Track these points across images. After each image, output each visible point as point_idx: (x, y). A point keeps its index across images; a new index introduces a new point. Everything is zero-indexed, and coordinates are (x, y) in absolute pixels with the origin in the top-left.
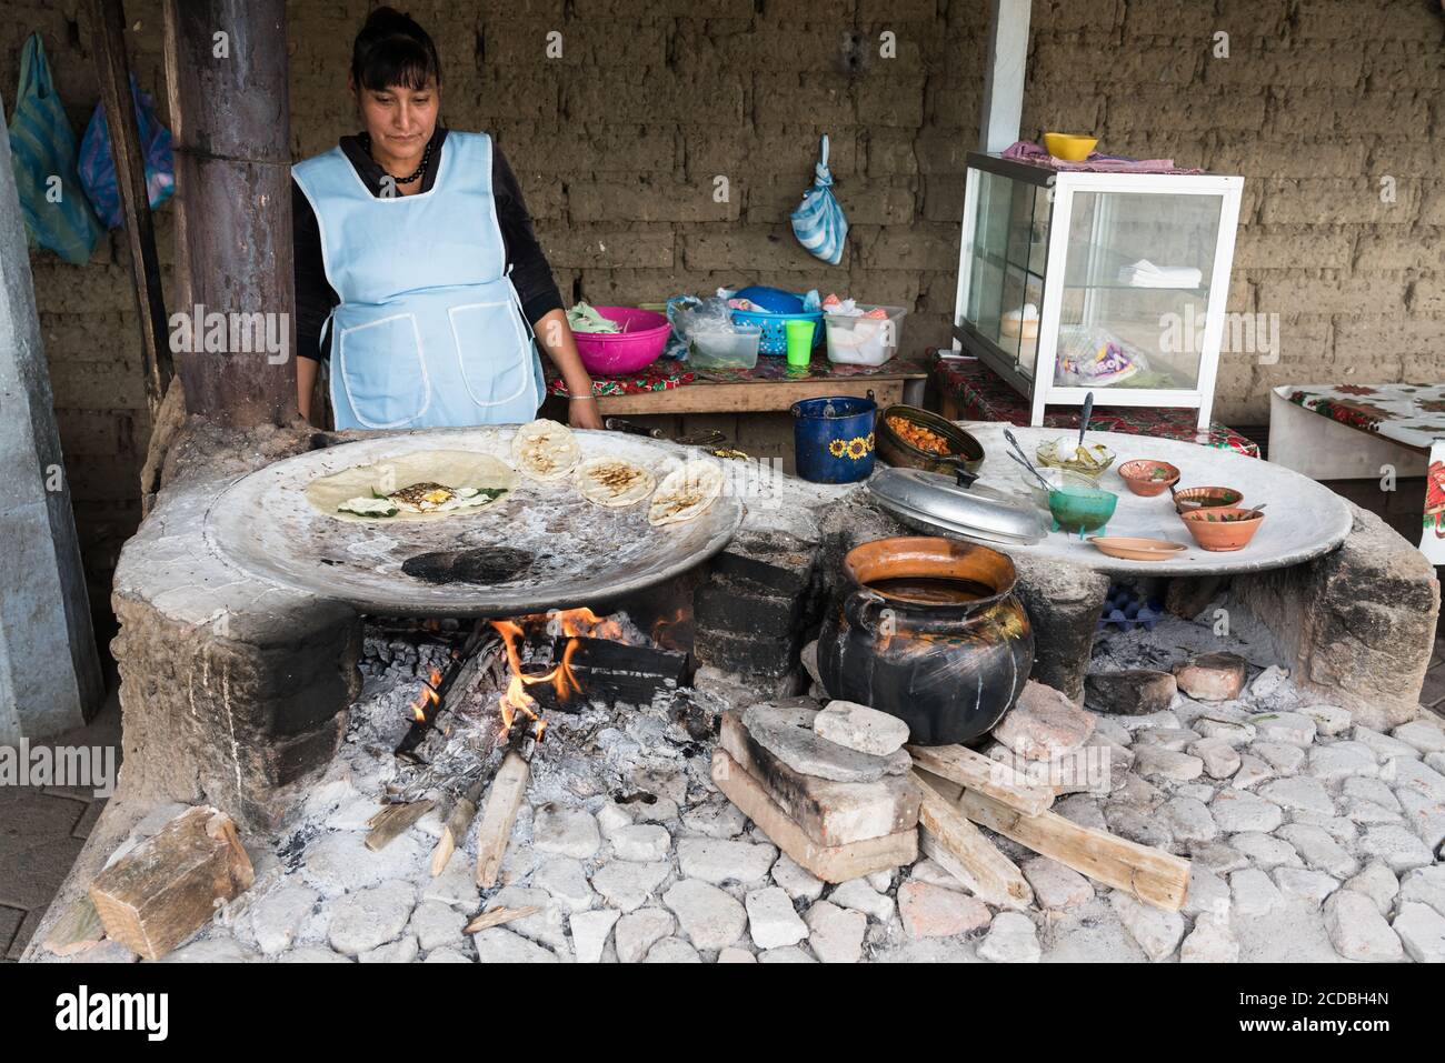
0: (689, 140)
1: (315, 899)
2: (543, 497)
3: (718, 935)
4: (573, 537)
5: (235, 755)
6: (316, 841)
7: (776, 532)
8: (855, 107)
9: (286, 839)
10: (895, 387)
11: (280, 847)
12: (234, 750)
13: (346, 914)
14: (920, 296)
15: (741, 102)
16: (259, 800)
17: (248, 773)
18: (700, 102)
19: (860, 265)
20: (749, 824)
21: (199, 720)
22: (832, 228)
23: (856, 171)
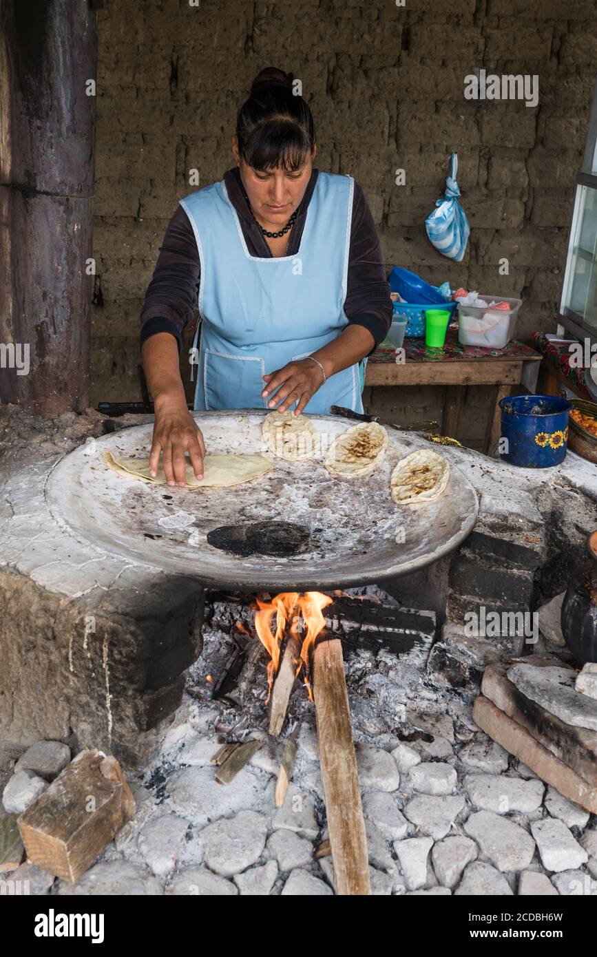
0: (343, 156)
1: (186, 827)
2: (297, 475)
3: (517, 860)
4: (333, 513)
5: (108, 705)
6: (175, 776)
7: (512, 514)
8: (480, 130)
9: (148, 773)
10: (516, 366)
11: (145, 780)
12: (108, 702)
13: (216, 840)
14: (525, 287)
15: (387, 126)
16: (129, 742)
17: (120, 720)
18: (354, 124)
19: (477, 262)
20: (513, 761)
21: (74, 674)
22: (458, 232)
23: (478, 184)
